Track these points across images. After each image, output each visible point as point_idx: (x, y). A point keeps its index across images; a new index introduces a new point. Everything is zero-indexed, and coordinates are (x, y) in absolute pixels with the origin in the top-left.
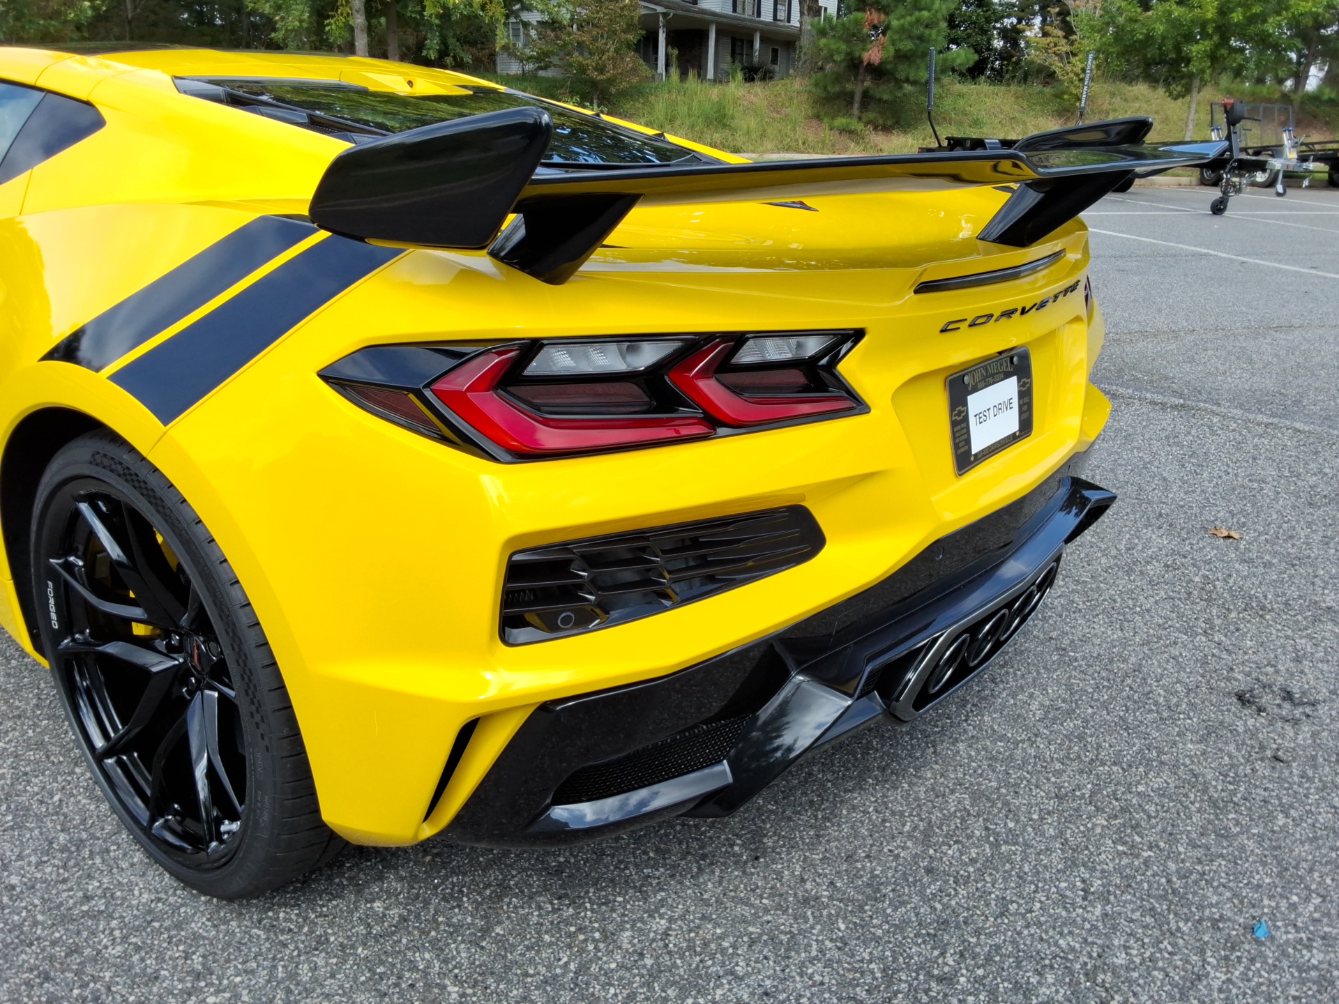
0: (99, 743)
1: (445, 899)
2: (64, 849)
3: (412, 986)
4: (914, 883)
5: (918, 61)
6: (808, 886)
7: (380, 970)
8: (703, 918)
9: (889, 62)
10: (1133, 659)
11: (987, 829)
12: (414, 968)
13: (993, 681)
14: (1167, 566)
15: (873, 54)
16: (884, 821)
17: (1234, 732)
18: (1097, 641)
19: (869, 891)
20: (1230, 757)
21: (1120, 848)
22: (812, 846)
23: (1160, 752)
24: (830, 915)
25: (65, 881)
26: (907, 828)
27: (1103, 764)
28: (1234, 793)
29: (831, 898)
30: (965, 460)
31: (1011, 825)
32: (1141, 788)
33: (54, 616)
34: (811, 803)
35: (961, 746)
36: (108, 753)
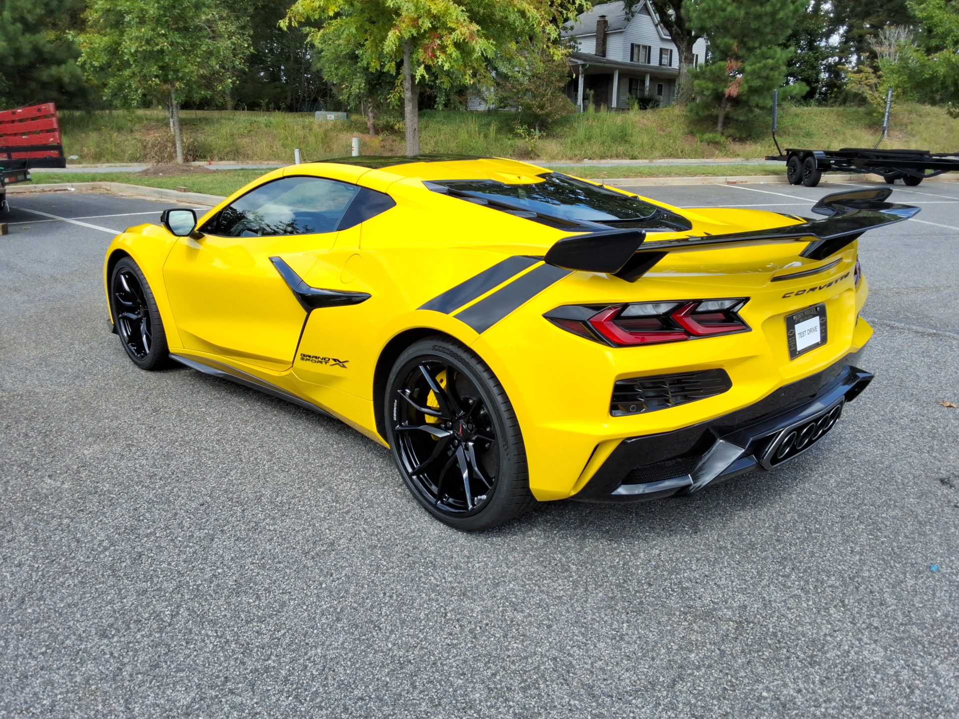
0: (410, 470)
1: (560, 538)
2: (394, 515)
3: (556, 565)
4: (771, 544)
5: (765, 93)
6: (721, 543)
7: (541, 559)
8: (675, 551)
9: (744, 95)
10: (887, 463)
11: (806, 527)
12: (555, 559)
13: (811, 470)
14: (912, 420)
15: (732, 90)
16: (755, 522)
17: (936, 495)
18: (867, 454)
19: (750, 546)
20: (932, 504)
21: (870, 537)
22: (721, 529)
23: (895, 501)
24: (732, 553)
25: (400, 525)
26: (767, 525)
27: (865, 505)
28: (931, 519)
29: (732, 547)
30: (794, 353)
31: (817, 526)
32: (883, 515)
33: (395, 415)
34: (720, 514)
35: (794, 496)
36: (413, 474)
